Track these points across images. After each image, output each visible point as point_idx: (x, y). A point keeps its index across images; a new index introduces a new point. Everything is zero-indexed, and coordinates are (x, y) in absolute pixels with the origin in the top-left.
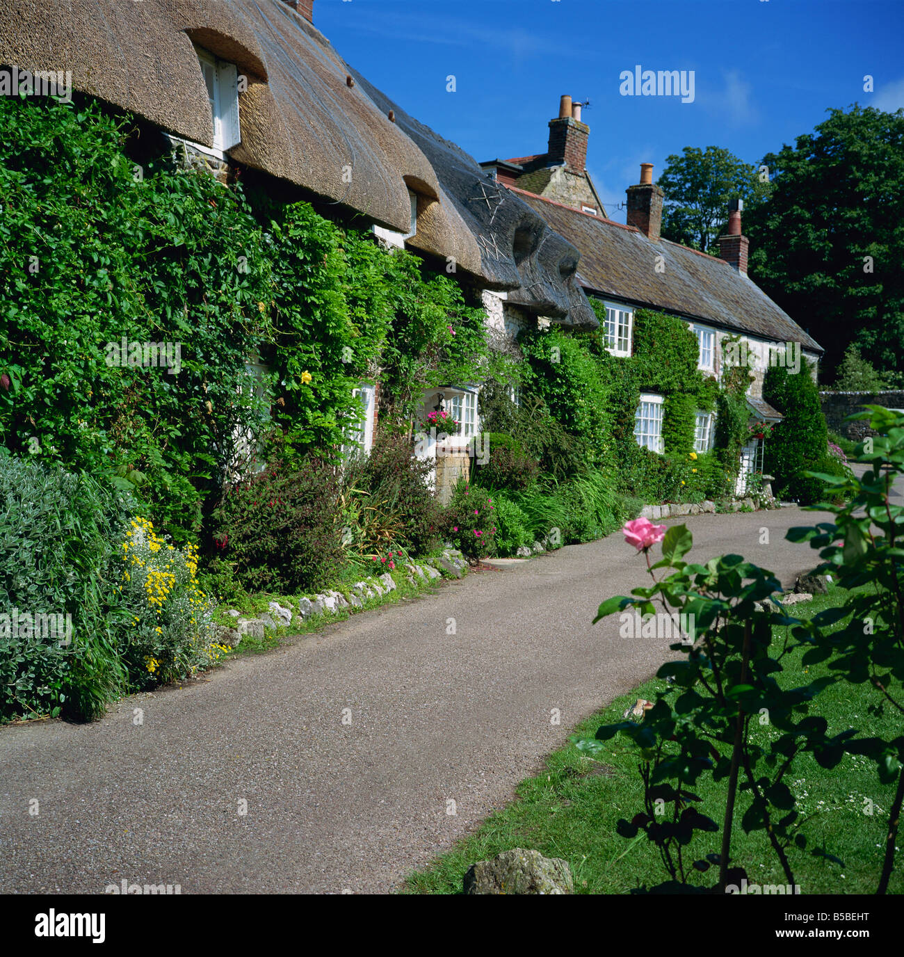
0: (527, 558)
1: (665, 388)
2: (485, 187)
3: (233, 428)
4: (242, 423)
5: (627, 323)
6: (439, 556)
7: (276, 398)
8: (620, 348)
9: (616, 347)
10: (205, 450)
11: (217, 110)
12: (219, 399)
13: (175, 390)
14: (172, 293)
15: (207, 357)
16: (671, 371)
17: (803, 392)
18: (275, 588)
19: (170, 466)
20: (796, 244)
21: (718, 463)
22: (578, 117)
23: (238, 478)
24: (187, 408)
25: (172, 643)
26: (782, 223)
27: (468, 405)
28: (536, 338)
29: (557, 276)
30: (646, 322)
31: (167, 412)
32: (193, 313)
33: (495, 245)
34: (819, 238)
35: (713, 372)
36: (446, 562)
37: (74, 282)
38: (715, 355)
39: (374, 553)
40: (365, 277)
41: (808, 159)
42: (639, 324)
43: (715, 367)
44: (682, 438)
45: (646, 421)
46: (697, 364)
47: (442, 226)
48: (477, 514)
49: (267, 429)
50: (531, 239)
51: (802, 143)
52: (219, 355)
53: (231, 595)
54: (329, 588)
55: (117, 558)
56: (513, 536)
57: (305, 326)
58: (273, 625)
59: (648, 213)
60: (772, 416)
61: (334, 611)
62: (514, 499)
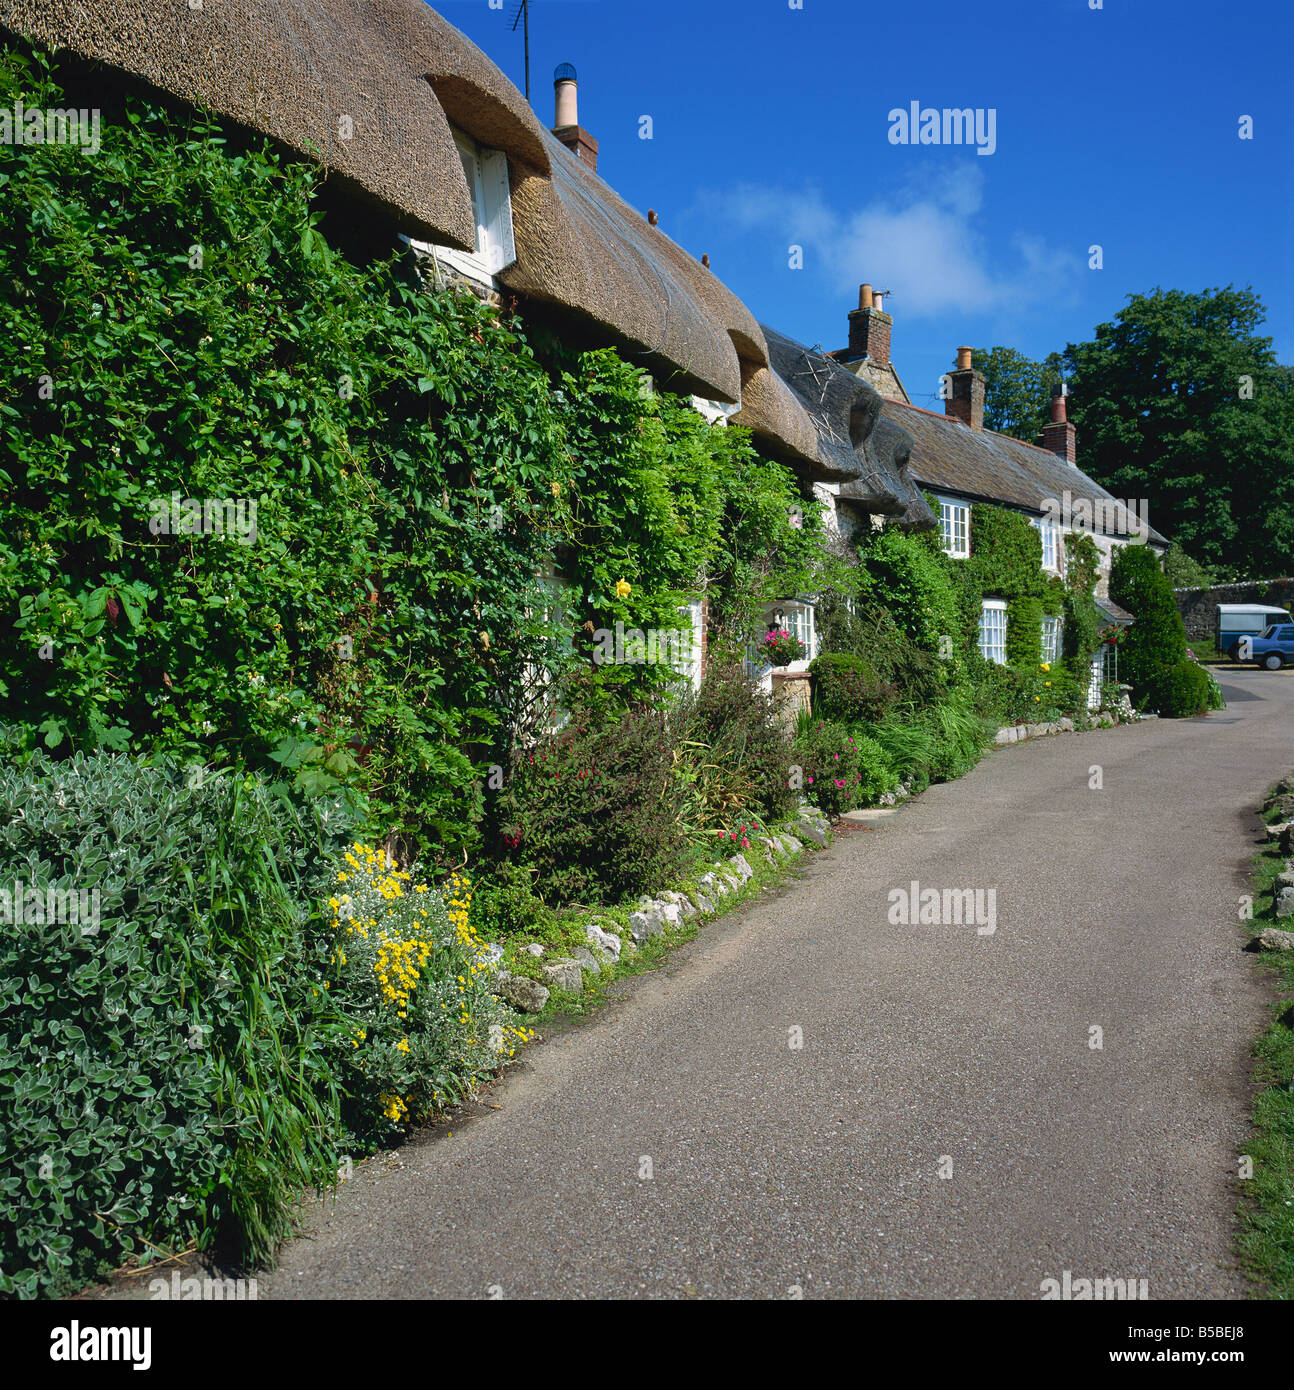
0: (892, 807)
1: (1008, 592)
2: (810, 360)
3: (522, 668)
4: (534, 661)
5: (963, 520)
6: (797, 818)
7: (581, 623)
8: (957, 550)
9: (953, 547)
10: (484, 703)
11: (481, 215)
12: (500, 627)
13: (432, 618)
14: (422, 469)
15: (479, 565)
16: (1014, 573)
17: (1155, 589)
18: (591, 897)
19: (431, 730)
20: (1104, 438)
21: (1069, 674)
22: (880, 307)
23: (533, 742)
24: (452, 643)
25: (426, 1068)
26: (1086, 416)
27: (803, 621)
28: (874, 538)
29: (894, 467)
30: (986, 518)
31: (422, 651)
32: (455, 501)
33: (828, 426)
34: (1128, 431)
35: (1056, 571)
36: (804, 826)
37: (248, 443)
38: (1058, 553)
39: (718, 826)
40: (690, 455)
41: (1109, 349)
42: (977, 520)
43: (1058, 566)
44: (1030, 648)
45: (989, 630)
46: (1041, 563)
47: (772, 398)
48: (838, 759)
49: (572, 667)
50: (866, 421)
51: (1101, 332)
52: (496, 563)
53: (530, 919)
54: (668, 888)
55: (321, 924)
56: (875, 780)
57: (615, 520)
58: (596, 966)
59: (970, 401)
60: (1121, 617)
61: (678, 923)
62: (872, 734)
